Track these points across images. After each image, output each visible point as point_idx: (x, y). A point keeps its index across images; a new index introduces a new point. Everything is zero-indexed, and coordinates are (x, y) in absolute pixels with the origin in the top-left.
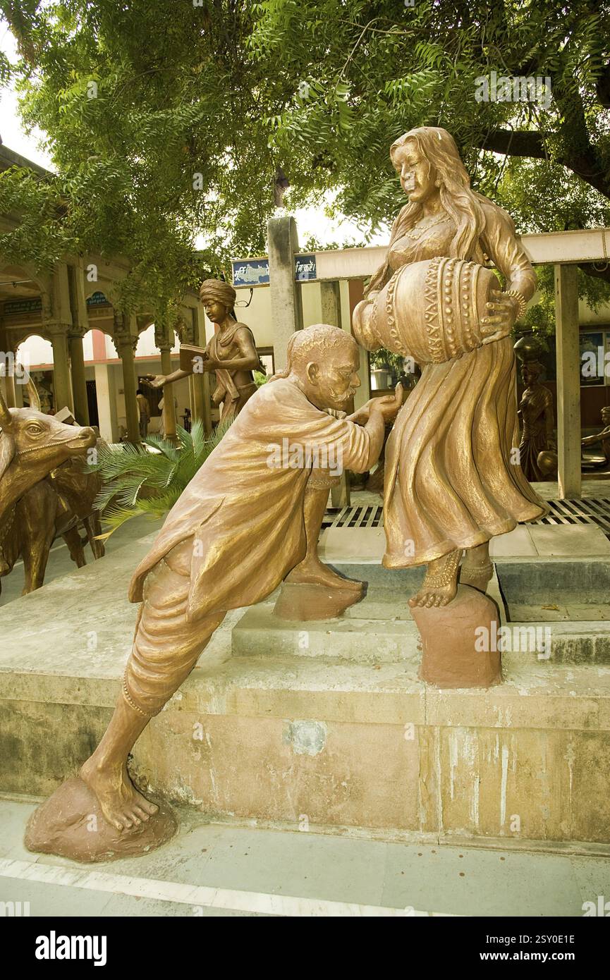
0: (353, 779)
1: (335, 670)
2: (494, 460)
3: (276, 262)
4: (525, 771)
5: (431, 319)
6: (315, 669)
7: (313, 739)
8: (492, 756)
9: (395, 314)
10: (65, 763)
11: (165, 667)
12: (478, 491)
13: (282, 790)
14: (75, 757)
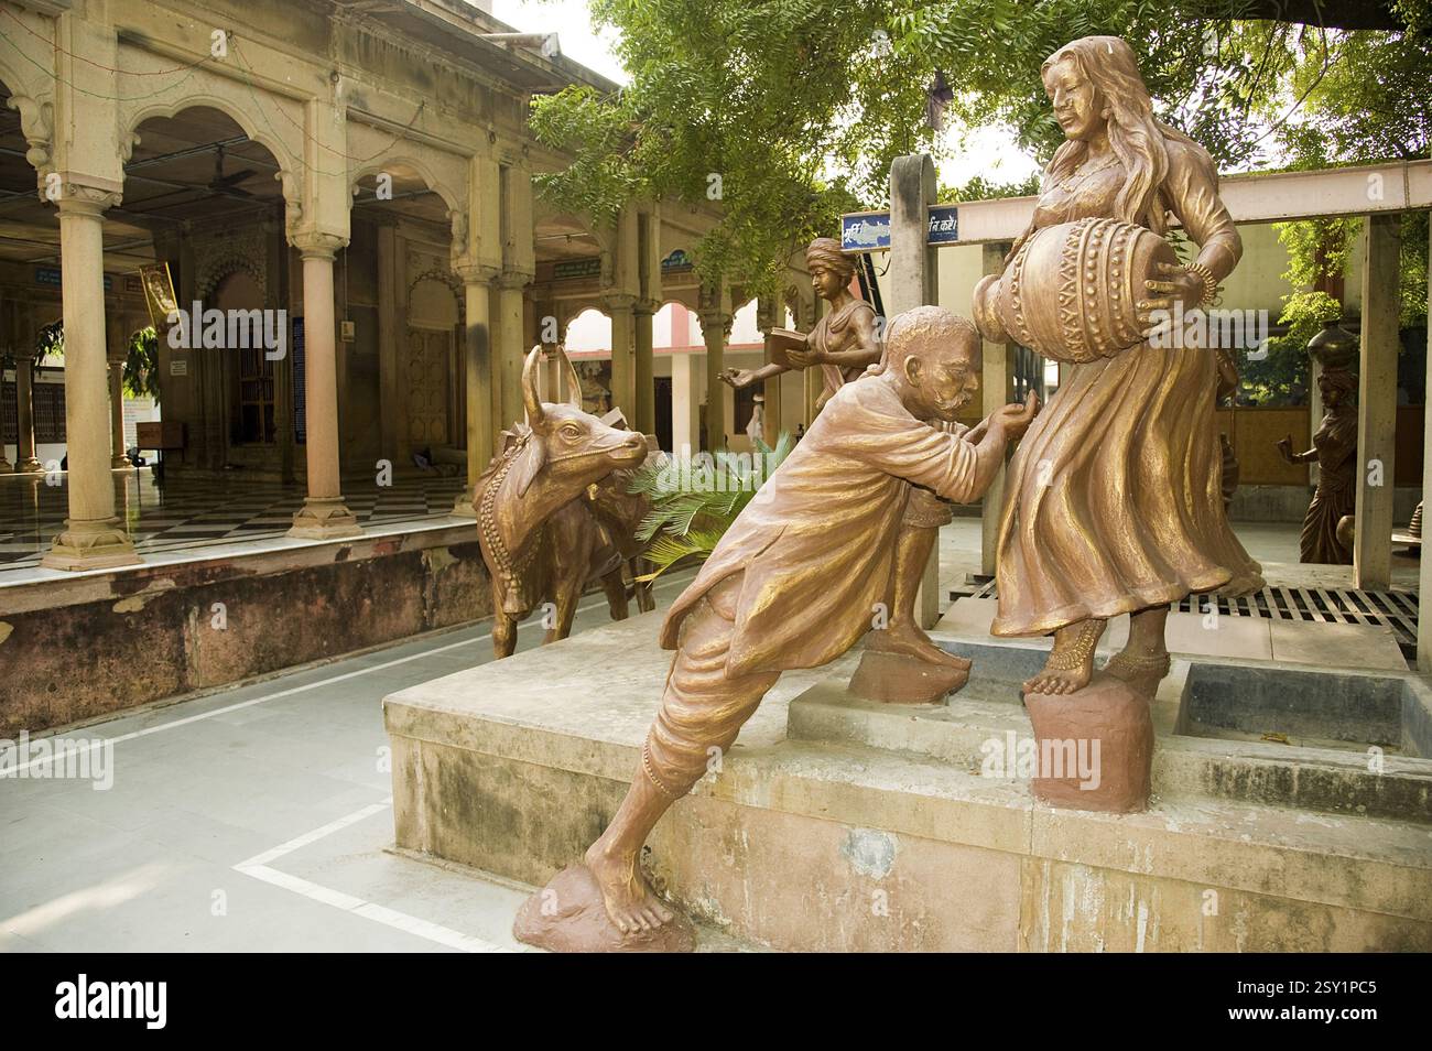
0: (928, 919)
1: (918, 769)
2: (1162, 499)
3: (900, 218)
4: (1171, 942)
5: (1066, 302)
6: (893, 765)
7: (878, 856)
8: (1124, 914)
9: (1021, 293)
10: (570, 848)
11: (696, 733)
12: (1132, 542)
13: (834, 921)
14: (582, 842)
